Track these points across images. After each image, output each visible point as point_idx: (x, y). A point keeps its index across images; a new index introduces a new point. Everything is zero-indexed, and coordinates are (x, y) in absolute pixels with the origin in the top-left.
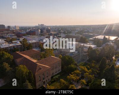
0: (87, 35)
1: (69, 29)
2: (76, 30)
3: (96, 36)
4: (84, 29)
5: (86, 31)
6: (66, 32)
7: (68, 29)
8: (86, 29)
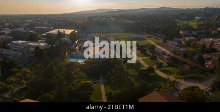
0: (40, 29)
1: (17, 21)
2: (26, 22)
3: (52, 30)
4: (37, 21)
5: (40, 23)
6: (13, 26)
7: (15, 21)
8: (40, 21)
